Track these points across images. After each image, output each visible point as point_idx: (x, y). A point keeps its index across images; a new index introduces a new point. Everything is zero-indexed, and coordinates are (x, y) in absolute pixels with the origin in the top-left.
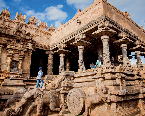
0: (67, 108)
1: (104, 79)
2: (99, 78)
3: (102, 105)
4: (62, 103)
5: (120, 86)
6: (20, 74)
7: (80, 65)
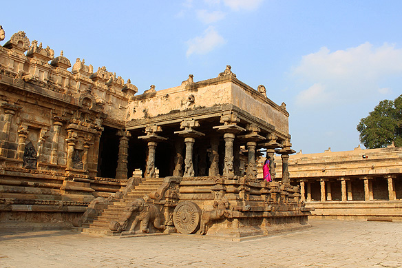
0: (173, 226)
1: (225, 192)
2: (219, 190)
3: (221, 222)
4: (167, 219)
5: (244, 201)
6: (85, 173)
7: (188, 168)
